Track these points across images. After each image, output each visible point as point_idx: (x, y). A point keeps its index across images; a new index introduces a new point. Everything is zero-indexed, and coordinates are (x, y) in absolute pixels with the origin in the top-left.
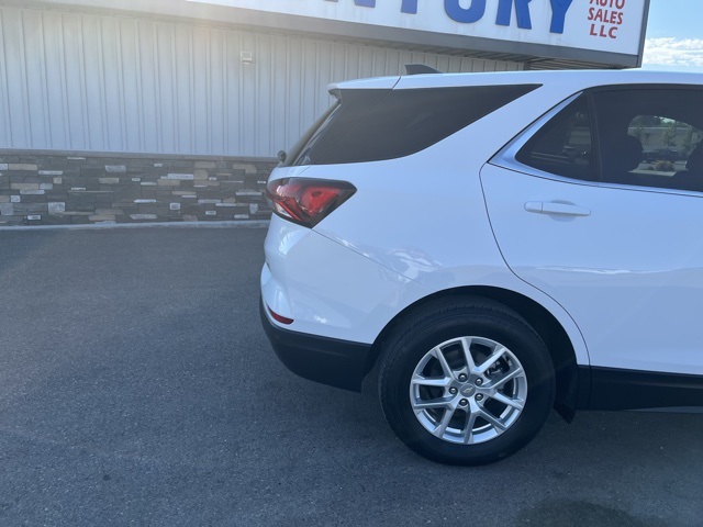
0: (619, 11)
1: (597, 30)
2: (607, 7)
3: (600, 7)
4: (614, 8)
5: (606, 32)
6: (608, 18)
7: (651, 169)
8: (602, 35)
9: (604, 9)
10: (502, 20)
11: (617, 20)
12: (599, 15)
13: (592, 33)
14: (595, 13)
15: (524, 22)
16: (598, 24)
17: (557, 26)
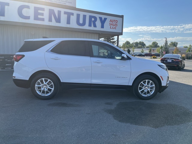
0: (116, 23)
1: (112, 27)
2: (114, 23)
3: (112, 23)
4: (115, 23)
5: (114, 28)
6: (114, 25)
7: (151, 58)
8: (113, 28)
9: (113, 23)
10: (90, 25)
11: (116, 25)
12: (112, 24)
13: (111, 28)
14: (111, 24)
15: (95, 26)
16: (112, 26)
17: (102, 27)
